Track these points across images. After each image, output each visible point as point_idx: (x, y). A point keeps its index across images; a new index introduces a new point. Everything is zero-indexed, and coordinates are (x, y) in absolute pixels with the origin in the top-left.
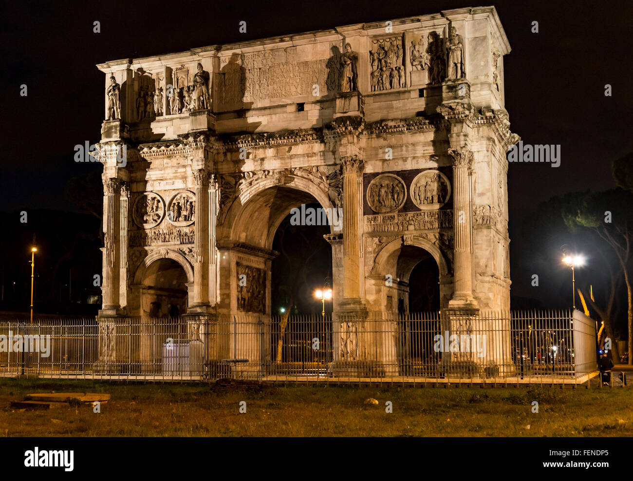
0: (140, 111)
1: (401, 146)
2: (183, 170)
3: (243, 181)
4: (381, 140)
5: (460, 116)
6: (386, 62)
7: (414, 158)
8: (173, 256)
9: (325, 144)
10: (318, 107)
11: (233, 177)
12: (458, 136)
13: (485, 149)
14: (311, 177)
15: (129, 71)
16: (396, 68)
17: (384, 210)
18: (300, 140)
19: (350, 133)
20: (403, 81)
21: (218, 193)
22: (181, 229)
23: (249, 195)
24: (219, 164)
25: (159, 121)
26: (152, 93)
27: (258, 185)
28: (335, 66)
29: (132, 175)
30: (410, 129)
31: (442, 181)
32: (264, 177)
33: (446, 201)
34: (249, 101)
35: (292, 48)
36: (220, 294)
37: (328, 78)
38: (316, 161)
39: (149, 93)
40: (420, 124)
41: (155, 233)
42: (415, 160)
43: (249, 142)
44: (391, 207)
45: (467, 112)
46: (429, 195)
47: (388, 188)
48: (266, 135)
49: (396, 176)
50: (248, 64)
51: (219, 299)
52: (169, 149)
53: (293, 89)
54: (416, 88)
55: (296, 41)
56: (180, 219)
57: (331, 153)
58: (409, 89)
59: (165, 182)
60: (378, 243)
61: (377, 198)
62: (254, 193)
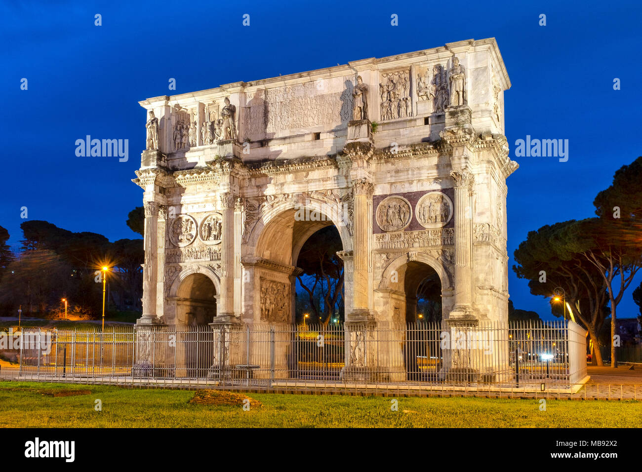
0: (177, 143)
1: (408, 170)
2: (213, 194)
3: (265, 203)
4: (389, 165)
5: (461, 140)
6: (394, 93)
7: (419, 181)
8: (203, 271)
9: (339, 169)
10: (332, 136)
11: (257, 200)
12: (460, 159)
13: (485, 172)
14: (326, 199)
15: (167, 106)
16: (403, 99)
17: (391, 229)
18: (316, 165)
19: (360, 158)
20: (409, 110)
21: (244, 215)
22: (211, 247)
23: (270, 216)
24: (245, 188)
25: (192, 151)
26: (187, 127)
27: (278, 207)
28: (348, 99)
29: (169, 199)
30: (415, 154)
31: (445, 201)
32: (284, 200)
33: (448, 220)
34: (272, 132)
35: (311, 83)
36: (245, 306)
37: (342, 110)
38: (330, 185)
39: (185, 126)
40: (425, 149)
41: (188, 251)
42: (420, 183)
43: (270, 168)
44: (398, 226)
45: (468, 136)
46: (433, 215)
47: (395, 209)
48: (285, 161)
49: (402, 197)
50: (271, 99)
51: (243, 310)
52: (200, 176)
53: (310, 120)
54: (421, 116)
55: (314, 77)
56: (210, 238)
57: (344, 178)
58: (415, 117)
59: (198, 205)
60: (386, 259)
61: (385, 218)
62: (275, 214)
